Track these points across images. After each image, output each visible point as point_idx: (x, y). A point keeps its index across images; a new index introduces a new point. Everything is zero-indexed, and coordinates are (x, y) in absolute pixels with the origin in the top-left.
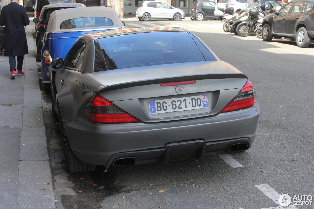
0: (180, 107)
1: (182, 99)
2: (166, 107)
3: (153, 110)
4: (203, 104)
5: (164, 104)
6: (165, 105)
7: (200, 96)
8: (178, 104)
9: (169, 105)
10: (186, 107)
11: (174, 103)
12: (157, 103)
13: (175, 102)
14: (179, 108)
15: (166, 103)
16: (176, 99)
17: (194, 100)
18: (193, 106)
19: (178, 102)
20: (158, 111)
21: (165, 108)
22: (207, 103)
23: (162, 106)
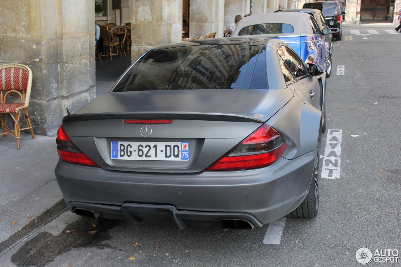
0: (148, 155)
1: (152, 144)
2: (131, 152)
3: (114, 153)
4: (182, 154)
5: (129, 147)
6: (129, 149)
7: (179, 144)
8: (145, 150)
9: (135, 151)
10: (156, 156)
11: (141, 148)
12: (121, 145)
13: (143, 147)
14: (146, 156)
15: (131, 147)
16: (144, 144)
17: (168, 148)
18: (166, 156)
19: (146, 147)
20: (121, 156)
21: (129, 154)
22: (187, 154)
23: (125, 151)
